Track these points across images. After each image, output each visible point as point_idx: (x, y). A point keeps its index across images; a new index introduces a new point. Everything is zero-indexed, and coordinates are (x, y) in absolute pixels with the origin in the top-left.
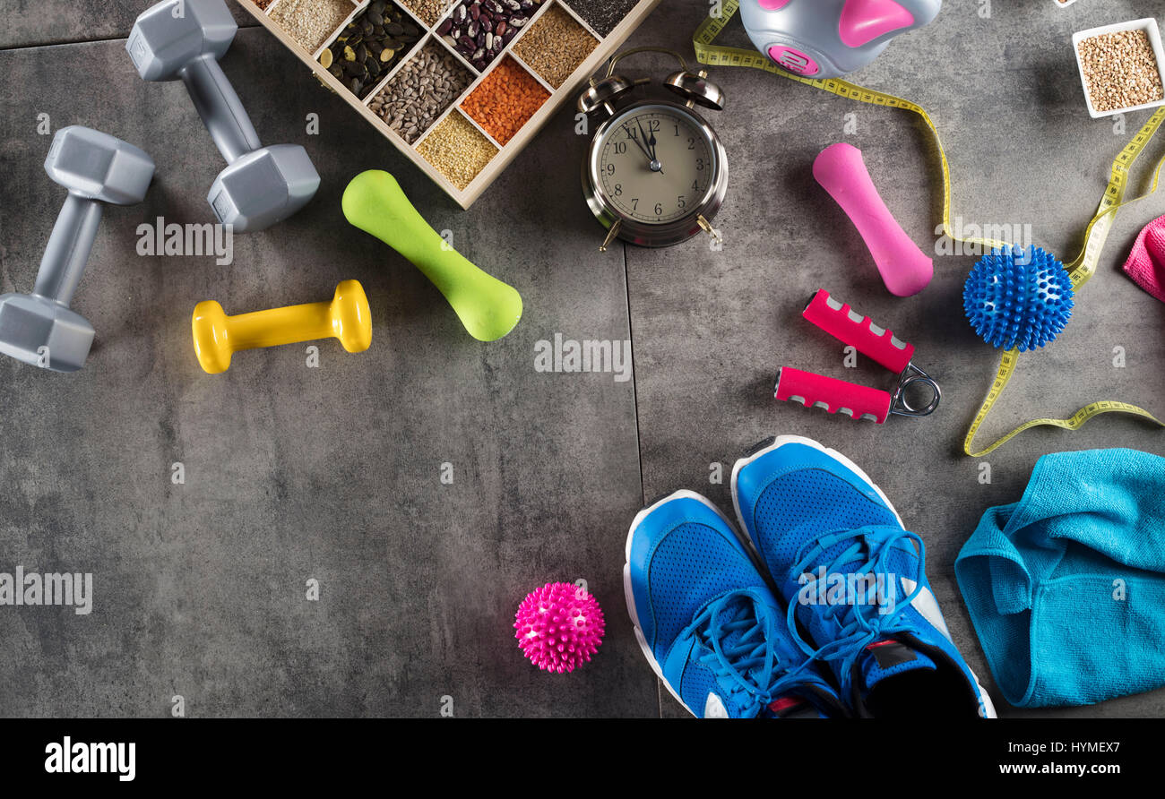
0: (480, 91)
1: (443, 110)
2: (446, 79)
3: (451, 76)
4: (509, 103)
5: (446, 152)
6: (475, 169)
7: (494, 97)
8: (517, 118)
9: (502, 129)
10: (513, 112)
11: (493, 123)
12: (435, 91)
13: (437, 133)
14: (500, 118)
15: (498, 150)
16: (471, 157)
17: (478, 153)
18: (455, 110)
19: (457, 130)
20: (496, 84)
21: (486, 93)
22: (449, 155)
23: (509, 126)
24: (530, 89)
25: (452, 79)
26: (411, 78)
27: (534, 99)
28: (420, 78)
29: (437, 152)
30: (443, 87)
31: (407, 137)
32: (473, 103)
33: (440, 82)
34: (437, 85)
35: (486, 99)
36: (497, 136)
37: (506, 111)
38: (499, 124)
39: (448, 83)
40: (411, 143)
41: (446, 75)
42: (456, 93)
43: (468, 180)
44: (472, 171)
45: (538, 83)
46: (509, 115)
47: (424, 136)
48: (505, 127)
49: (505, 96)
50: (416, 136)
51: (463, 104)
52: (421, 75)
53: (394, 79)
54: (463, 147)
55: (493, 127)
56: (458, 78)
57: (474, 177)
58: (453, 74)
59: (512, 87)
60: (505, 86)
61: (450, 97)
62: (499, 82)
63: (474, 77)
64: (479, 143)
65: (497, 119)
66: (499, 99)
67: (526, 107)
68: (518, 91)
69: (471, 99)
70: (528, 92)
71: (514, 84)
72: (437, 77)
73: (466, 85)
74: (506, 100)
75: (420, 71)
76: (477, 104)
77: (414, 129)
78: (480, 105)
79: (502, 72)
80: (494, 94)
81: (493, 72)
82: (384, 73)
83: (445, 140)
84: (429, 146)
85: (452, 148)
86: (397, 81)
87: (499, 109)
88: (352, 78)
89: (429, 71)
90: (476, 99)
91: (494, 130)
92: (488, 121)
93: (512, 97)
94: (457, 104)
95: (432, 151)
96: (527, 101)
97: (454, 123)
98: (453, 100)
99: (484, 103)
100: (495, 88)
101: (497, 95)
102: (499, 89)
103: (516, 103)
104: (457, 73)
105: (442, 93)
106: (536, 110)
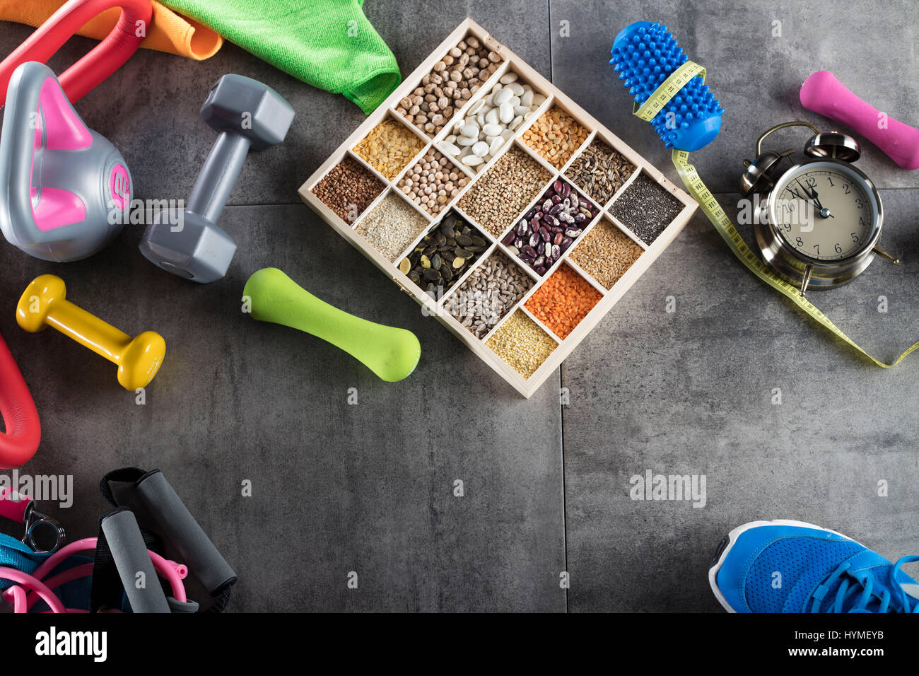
0: (540, 293)
1: (508, 310)
2: (510, 283)
3: (514, 280)
4: (567, 301)
5: (512, 346)
6: (538, 361)
7: (553, 298)
8: (574, 316)
9: (561, 325)
10: (570, 311)
11: (552, 321)
12: (501, 293)
13: (504, 330)
14: (559, 316)
15: (557, 344)
16: (534, 350)
17: (541, 346)
18: (519, 310)
19: (522, 327)
20: (554, 287)
21: (546, 295)
22: (514, 349)
23: (567, 323)
24: (585, 291)
25: (515, 283)
26: (480, 282)
27: (588, 300)
28: (488, 282)
29: (504, 346)
30: (508, 290)
31: (477, 333)
32: (535, 304)
33: (505, 286)
34: (503, 288)
35: (546, 300)
36: (556, 332)
37: (564, 310)
38: (559, 321)
39: (512, 287)
40: (481, 338)
41: (511, 279)
42: (519, 295)
43: (532, 370)
44: (535, 363)
45: (591, 286)
46: (567, 313)
47: (492, 332)
48: (564, 324)
49: (563, 297)
50: (485, 332)
51: (525, 304)
52: (489, 280)
53: (465, 283)
54: (526, 342)
55: (554, 324)
56: (521, 282)
57: (537, 368)
58: (516, 279)
59: (569, 289)
60: (562, 288)
61: (514, 298)
62: (557, 285)
63: (534, 282)
64: (541, 338)
65: (556, 317)
66: (558, 300)
67: (582, 306)
68: (574, 293)
69: (533, 300)
70: (583, 293)
71: (570, 287)
72: (502, 281)
73: (527, 289)
74: (564, 301)
75: (487, 276)
76: (539, 304)
77: (482, 327)
78: (541, 305)
79: (559, 276)
80: (553, 296)
81: (552, 277)
82: (456, 279)
83: (511, 336)
84: (497, 341)
85: (517, 342)
86: (467, 285)
87: (558, 308)
88: (428, 283)
89: (495, 277)
90: (537, 300)
91: (554, 326)
92: (549, 319)
93: (570, 298)
94: (521, 304)
95: (500, 346)
96: (582, 301)
97: (519, 321)
98: (517, 301)
99: (544, 303)
100: (554, 291)
101: (556, 296)
102: (557, 291)
103: (573, 303)
104: (519, 279)
105: (507, 295)
106: (590, 309)
